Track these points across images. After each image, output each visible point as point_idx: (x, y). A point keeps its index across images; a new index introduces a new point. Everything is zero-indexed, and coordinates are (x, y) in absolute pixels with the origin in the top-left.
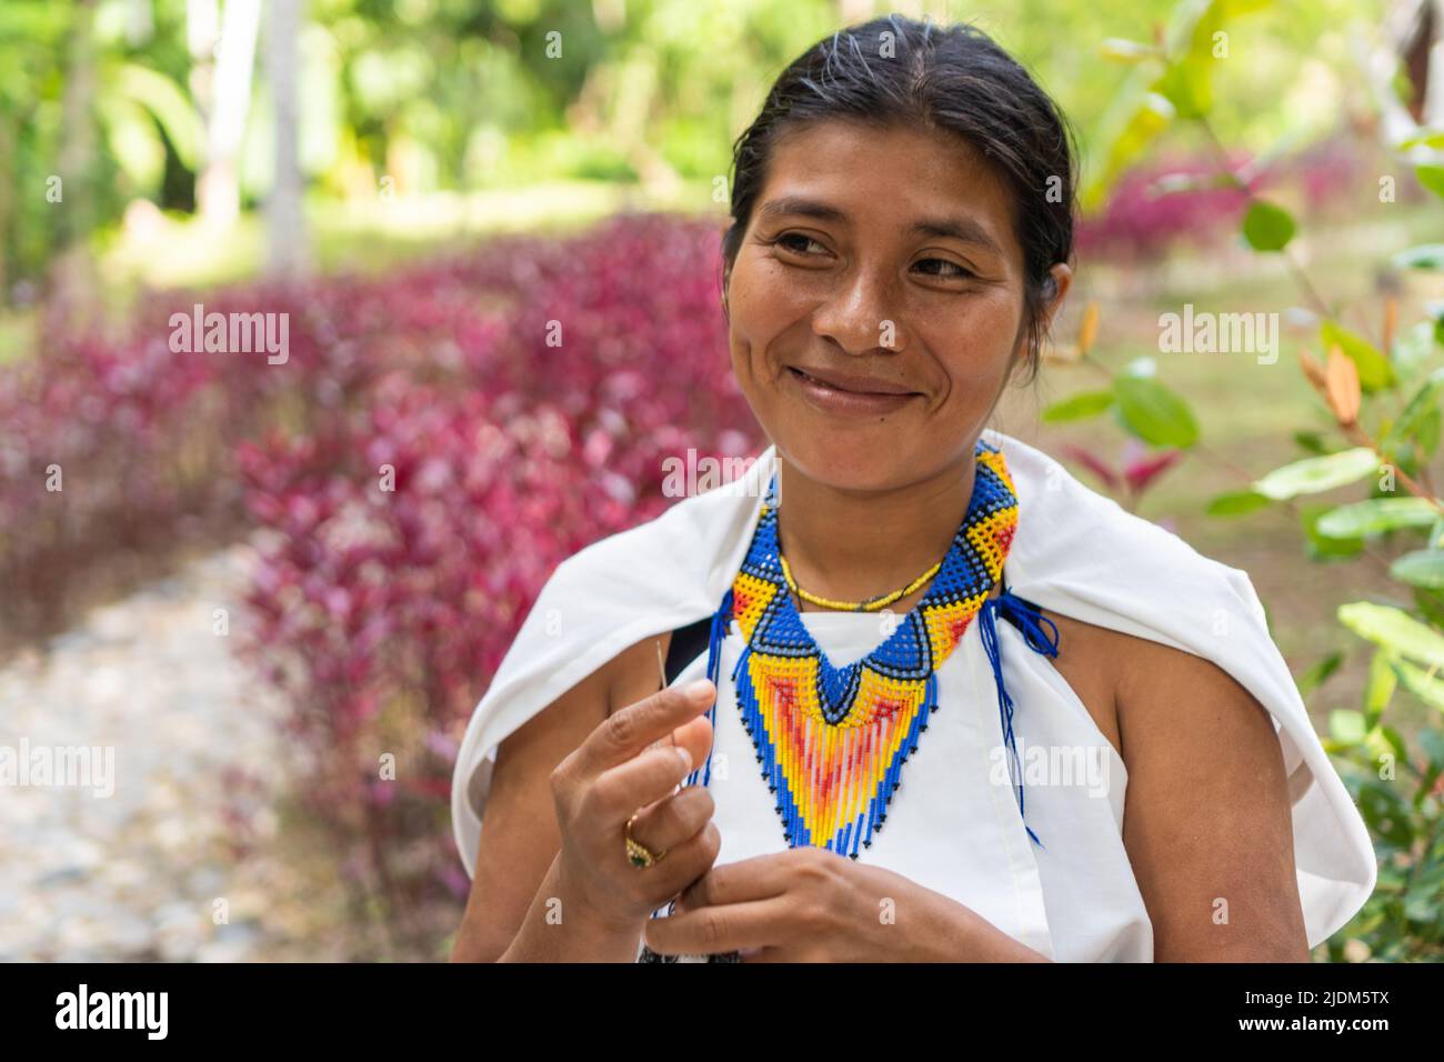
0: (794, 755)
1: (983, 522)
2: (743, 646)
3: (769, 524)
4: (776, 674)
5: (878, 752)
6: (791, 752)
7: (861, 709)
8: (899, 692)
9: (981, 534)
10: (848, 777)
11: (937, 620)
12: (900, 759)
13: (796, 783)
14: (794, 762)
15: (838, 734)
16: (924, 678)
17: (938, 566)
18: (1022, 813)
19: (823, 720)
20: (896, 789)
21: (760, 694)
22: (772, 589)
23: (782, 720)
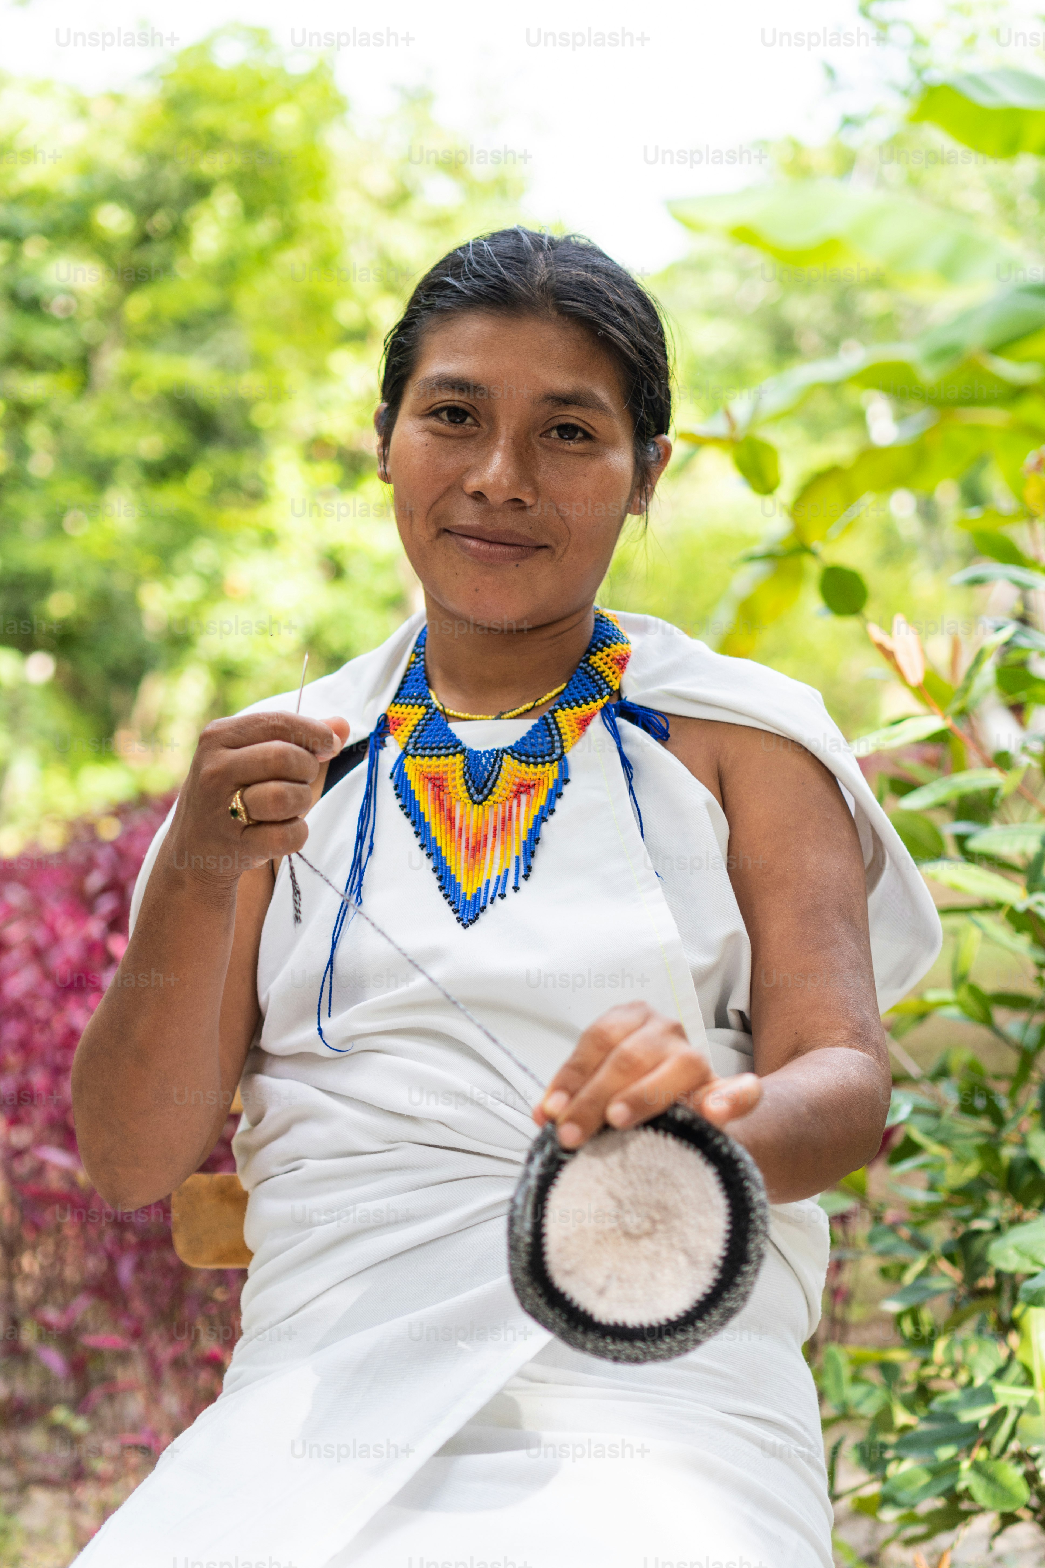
0: (446, 829)
1: (602, 651)
2: (399, 752)
3: (418, 666)
4: (428, 770)
5: (518, 819)
6: (443, 827)
7: (503, 787)
8: (535, 774)
9: (601, 659)
10: (494, 842)
11: (566, 718)
12: (541, 819)
13: (448, 849)
14: (446, 834)
15: (484, 810)
16: (556, 760)
17: (565, 685)
18: (643, 837)
19: (470, 801)
20: (537, 843)
21: (416, 785)
22: (423, 710)
23: (435, 803)
